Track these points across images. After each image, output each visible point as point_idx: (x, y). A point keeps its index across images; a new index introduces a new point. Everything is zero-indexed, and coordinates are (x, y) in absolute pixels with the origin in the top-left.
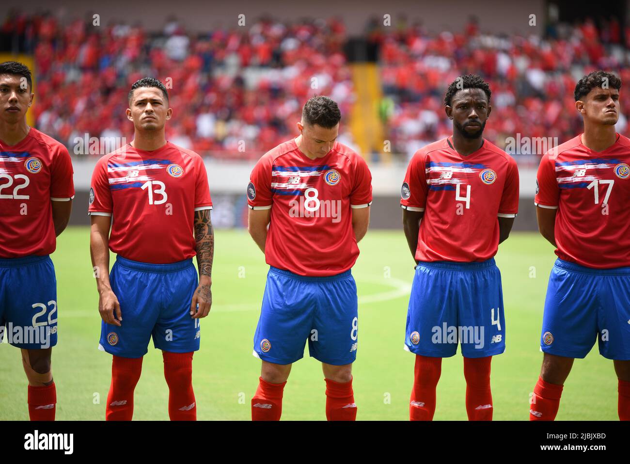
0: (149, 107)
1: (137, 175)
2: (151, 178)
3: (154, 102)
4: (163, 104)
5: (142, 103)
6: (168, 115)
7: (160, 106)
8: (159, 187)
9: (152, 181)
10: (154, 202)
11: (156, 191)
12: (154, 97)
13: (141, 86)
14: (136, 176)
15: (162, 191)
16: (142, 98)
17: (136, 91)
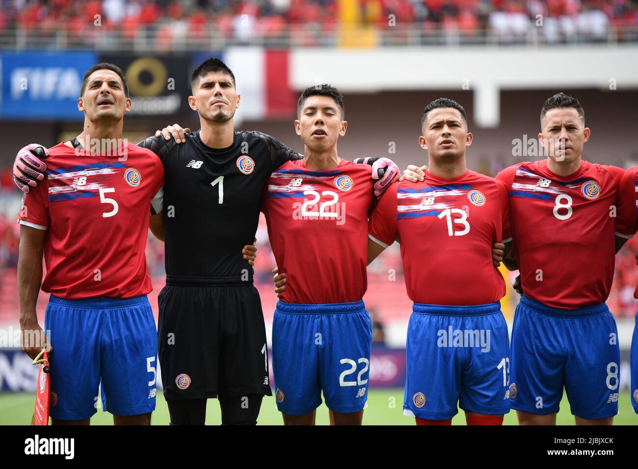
0: (446, 129)
1: (432, 202)
2: (449, 206)
3: (452, 124)
4: (462, 126)
5: (438, 126)
6: (468, 140)
7: (459, 129)
8: (459, 216)
9: (451, 209)
10: (454, 233)
11: (457, 221)
12: (451, 118)
13: (436, 107)
14: (430, 204)
15: (463, 221)
16: (438, 120)
17: (430, 114)
